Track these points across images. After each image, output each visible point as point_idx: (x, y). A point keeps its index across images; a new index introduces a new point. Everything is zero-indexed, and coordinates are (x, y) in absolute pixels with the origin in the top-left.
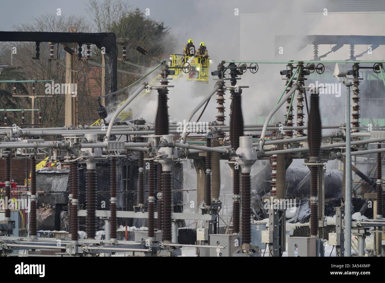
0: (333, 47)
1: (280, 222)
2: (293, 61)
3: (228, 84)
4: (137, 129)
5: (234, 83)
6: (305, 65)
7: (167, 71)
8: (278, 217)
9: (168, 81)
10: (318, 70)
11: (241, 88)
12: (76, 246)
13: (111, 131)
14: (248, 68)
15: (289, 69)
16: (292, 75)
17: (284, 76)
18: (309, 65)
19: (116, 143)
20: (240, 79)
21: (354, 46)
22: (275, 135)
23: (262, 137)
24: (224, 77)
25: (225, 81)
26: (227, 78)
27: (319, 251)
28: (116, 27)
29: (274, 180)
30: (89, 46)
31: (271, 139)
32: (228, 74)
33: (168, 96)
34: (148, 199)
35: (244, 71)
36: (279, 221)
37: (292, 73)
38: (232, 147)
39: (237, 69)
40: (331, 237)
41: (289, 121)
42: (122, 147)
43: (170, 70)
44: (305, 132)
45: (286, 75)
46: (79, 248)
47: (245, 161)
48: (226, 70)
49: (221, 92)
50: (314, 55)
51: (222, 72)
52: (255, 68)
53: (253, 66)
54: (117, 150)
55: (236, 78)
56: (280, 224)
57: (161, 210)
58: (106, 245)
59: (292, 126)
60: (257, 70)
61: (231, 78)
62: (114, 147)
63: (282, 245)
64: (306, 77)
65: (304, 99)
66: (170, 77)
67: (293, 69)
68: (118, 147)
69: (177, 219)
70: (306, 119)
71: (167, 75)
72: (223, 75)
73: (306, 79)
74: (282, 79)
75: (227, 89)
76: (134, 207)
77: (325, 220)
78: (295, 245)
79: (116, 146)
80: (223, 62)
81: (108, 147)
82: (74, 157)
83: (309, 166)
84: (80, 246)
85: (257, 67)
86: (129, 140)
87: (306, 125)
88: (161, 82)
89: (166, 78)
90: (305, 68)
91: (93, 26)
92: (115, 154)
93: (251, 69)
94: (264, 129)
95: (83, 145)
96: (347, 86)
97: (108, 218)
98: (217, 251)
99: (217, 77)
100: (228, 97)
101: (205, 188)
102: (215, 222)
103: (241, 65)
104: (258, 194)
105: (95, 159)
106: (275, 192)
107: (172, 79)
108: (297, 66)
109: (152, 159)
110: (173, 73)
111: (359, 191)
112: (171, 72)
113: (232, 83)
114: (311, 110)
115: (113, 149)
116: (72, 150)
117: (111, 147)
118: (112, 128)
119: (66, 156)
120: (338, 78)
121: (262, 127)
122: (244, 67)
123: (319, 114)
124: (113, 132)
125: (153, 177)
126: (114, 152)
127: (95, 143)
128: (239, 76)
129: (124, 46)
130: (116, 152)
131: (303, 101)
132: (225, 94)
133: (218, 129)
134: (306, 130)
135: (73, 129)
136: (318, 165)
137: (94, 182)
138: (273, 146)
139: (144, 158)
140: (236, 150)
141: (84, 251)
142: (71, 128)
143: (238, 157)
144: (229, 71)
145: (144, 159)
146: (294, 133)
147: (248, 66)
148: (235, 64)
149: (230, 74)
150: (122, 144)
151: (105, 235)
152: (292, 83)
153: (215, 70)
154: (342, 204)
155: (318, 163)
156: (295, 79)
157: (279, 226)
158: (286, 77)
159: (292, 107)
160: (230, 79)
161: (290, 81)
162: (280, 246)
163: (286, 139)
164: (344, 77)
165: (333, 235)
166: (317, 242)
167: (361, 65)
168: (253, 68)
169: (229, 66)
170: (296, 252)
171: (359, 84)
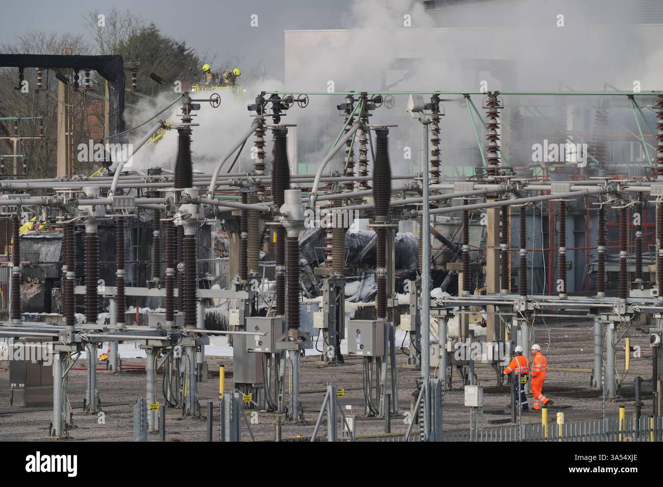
0: (405, 73)
1: (338, 301)
2: (353, 92)
3: (269, 121)
4: (151, 181)
5: (277, 120)
6: (369, 97)
7: (189, 104)
8: (335, 294)
9: (192, 117)
10: (386, 103)
11: (287, 127)
12: (72, 332)
13: (117, 183)
14: (295, 101)
15: (349, 101)
16: (352, 110)
17: (343, 112)
18: (374, 97)
19: (124, 199)
20: (286, 115)
22: (331, 188)
23: (314, 190)
24: (264, 112)
25: (265, 118)
26: (268, 113)
27: (388, 338)
28: (124, 47)
29: (329, 246)
30: (88, 72)
31: (326, 194)
32: (269, 108)
33: (192, 137)
34: (166, 272)
35: (290, 104)
36: (336, 300)
37: (352, 107)
38: (275, 203)
39: (281, 103)
40: (404, 320)
41: (349, 170)
42: (131, 203)
43: (193, 104)
44: (370, 183)
45: (344, 110)
46: (76, 335)
47: (292, 222)
48: (266, 103)
49: (261, 133)
50: (381, 84)
51: (261, 106)
52: (304, 101)
53: (302, 98)
54: (125, 208)
55: (280, 113)
56: (337, 304)
57: (183, 286)
58: (112, 331)
59: (353, 176)
60: (307, 103)
61: (273, 113)
62: (122, 204)
63: (340, 332)
64: (370, 112)
65: (368, 141)
66: (193, 112)
67: (354, 102)
68: (126, 204)
69: (204, 297)
70: (370, 168)
71: (189, 111)
72: (263, 110)
73: (371, 115)
74: (341, 115)
75: (268, 128)
76: (147, 281)
77: (396, 298)
78: (358, 330)
79: (124, 202)
80: (263, 93)
81: (113, 204)
82: (69, 217)
83: (375, 228)
84: (77, 332)
85: (307, 99)
86: (141, 195)
87: (370, 174)
88: (182, 120)
89: (188, 114)
90: (369, 101)
91: (93, 46)
92: (122, 214)
93: (300, 103)
94: (316, 180)
95: (80, 201)
96: (424, 124)
97: (114, 296)
98: (256, 339)
99: (254, 113)
100: (269, 136)
101: (240, 257)
102: (253, 301)
103: (286, 97)
104: (308, 264)
105: (96, 219)
106: (330, 262)
107: (196, 115)
108: (359, 98)
109: (171, 219)
110: (198, 107)
111: (440, 260)
112: (195, 107)
113: (274, 120)
114: (377, 155)
115: (120, 206)
116: (66, 207)
117: (117, 204)
118: (119, 179)
119: (59, 216)
120: (412, 114)
121: (315, 177)
122: (290, 100)
124: (119, 185)
125: (172, 243)
126: (121, 210)
127: (97, 198)
128: (283, 112)
129: (134, 73)
130: (124, 210)
131: (368, 143)
132: (265, 135)
133: (257, 180)
134: (371, 181)
135: (67, 181)
136: (386, 227)
137: (95, 250)
138: (329, 203)
139: (160, 218)
140: (280, 207)
141: (82, 340)
142: (66, 180)
143: (283, 216)
144: (270, 104)
145: (160, 220)
146: (355, 186)
147: (296, 97)
148: (279, 95)
149: (271, 108)
150: (131, 201)
151: (110, 318)
152: (352, 120)
153: (253, 104)
154: (418, 277)
155: (387, 224)
156: (357, 115)
157: (337, 306)
158: (345, 112)
159: (352, 152)
160: (271, 115)
161: (350, 117)
162: (337, 332)
163: (346, 193)
164: (420, 112)
165: (406, 318)
166: (385, 327)
167: (441, 97)
168: (302, 101)
169: (270, 98)
170: (358, 340)
171: (439, 122)
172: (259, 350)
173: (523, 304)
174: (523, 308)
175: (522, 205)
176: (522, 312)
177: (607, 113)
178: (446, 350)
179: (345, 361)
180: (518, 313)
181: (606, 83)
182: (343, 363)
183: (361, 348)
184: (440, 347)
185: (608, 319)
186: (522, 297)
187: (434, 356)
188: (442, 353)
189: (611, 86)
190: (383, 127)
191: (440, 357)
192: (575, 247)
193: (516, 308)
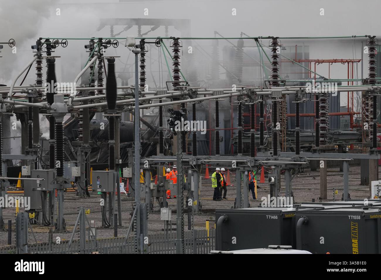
0: (125, 27)
1: (86, 161)
2: (94, 38)
3: (44, 55)
5: (49, 53)
6: (103, 41)
8: (84, 157)
10: (113, 45)
11: (55, 58)
14: (60, 43)
15: (91, 44)
16: (94, 49)
17: (88, 50)
18: (107, 41)
20: (54, 52)
21: (141, 26)
22: (81, 94)
24: (41, 50)
25: (42, 53)
26: (44, 51)
27: (116, 181)
29: (81, 129)
32: (44, 48)
35: (57, 45)
36: (85, 160)
37: (94, 47)
38: (48, 103)
39: (52, 44)
41: (92, 84)
44: (104, 91)
47: (59, 113)
48: (43, 45)
49: (39, 63)
50: (110, 34)
51: (40, 46)
52: (65, 43)
53: (64, 41)
55: (51, 51)
56: (86, 162)
59: (94, 87)
60: (67, 45)
61: (47, 51)
65: (103, 67)
67: (95, 44)
69: (7, 159)
70: (104, 82)
73: (105, 52)
74: (87, 52)
75: (44, 58)
78: (98, 177)
80: (41, 39)
83: (108, 117)
85: (67, 42)
87: (104, 87)
90: (104, 43)
93: (62, 44)
96: (135, 54)
98: (37, 183)
99: (36, 50)
100: (44, 64)
102: (36, 161)
103: (54, 41)
104: (68, 139)
106: (81, 138)
107: (1, 52)
108: (98, 41)
111: (146, 136)
113: (47, 54)
114: (108, 75)
120: (128, 48)
122: (57, 42)
123: (115, 78)
128: (53, 50)
132: (42, 63)
133: (37, 90)
136: (114, 116)
140: (51, 105)
143: (53, 110)
144: (45, 45)
146: (95, 93)
147: (60, 41)
148: (50, 40)
149: (46, 48)
152: (93, 54)
153: (35, 45)
154: (133, 145)
155: (114, 114)
156: (96, 52)
157: (86, 163)
158: (89, 50)
159: (94, 73)
160: (46, 52)
161: (92, 53)
162: (86, 179)
164: (133, 47)
165: (126, 170)
166: (114, 175)
167: (146, 40)
168: (64, 43)
169: (45, 42)
170: (98, 183)
171: (144, 55)
172: (39, 189)
173: (194, 161)
174: (195, 163)
175: (193, 103)
176: (194, 165)
177: (243, 50)
178: (150, 188)
179: (90, 196)
180: (192, 166)
181: (242, 32)
182: (90, 197)
183: (100, 187)
184: (146, 187)
185: (244, 169)
186: (194, 157)
187: (143, 192)
188: (147, 190)
189: (244, 34)
190: (112, 57)
191: (146, 192)
192: (225, 128)
193: (191, 163)
